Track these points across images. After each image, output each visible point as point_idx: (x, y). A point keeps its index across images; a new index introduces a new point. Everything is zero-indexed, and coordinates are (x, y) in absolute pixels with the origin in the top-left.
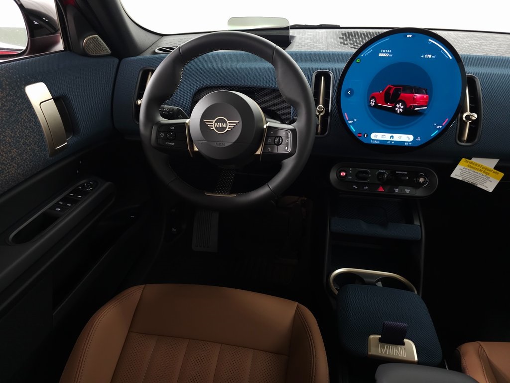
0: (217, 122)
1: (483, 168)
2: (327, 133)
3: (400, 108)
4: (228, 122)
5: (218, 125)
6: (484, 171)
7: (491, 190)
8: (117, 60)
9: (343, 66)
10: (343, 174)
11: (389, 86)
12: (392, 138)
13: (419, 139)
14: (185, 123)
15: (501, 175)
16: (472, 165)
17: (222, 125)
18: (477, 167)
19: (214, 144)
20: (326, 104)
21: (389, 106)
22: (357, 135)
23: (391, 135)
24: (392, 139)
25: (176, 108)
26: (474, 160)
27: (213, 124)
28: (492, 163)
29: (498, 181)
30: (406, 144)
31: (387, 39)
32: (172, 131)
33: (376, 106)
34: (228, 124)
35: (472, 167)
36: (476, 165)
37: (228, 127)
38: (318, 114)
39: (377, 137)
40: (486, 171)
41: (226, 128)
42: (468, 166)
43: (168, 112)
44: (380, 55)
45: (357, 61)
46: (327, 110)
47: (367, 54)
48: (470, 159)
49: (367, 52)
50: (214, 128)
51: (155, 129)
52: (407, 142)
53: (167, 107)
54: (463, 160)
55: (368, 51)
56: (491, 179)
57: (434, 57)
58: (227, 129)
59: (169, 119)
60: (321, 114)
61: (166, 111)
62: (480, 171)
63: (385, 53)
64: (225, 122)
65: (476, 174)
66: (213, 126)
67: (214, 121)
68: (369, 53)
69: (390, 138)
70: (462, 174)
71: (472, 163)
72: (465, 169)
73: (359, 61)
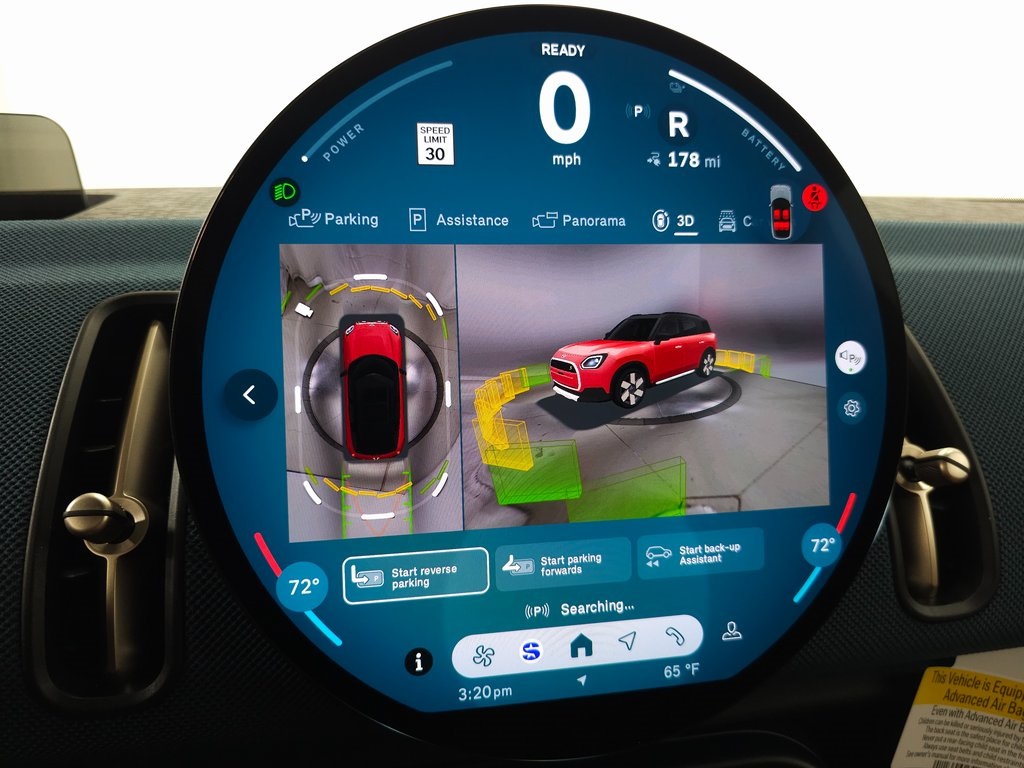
1: (1005, 691)
2: (152, 689)
6: (1013, 706)
12: (582, 651)
13: (732, 633)
16: (962, 690)
18: (980, 693)
23: (573, 632)
24: (583, 660)
26: (965, 664)
30: (668, 673)
35: (964, 699)
36: (976, 684)
39: (495, 657)
40: (1019, 701)
42: (951, 697)
45: (280, 192)
46: (158, 517)
47: (335, 149)
48: (950, 662)
49: (334, 140)
52: (671, 661)
54: (930, 673)
55: (342, 132)
57: (713, 162)
62: (998, 706)
65: (985, 725)
68: (343, 142)
69: (574, 654)
70: (931, 743)
71: (961, 680)
72: (941, 712)
73: (288, 191)
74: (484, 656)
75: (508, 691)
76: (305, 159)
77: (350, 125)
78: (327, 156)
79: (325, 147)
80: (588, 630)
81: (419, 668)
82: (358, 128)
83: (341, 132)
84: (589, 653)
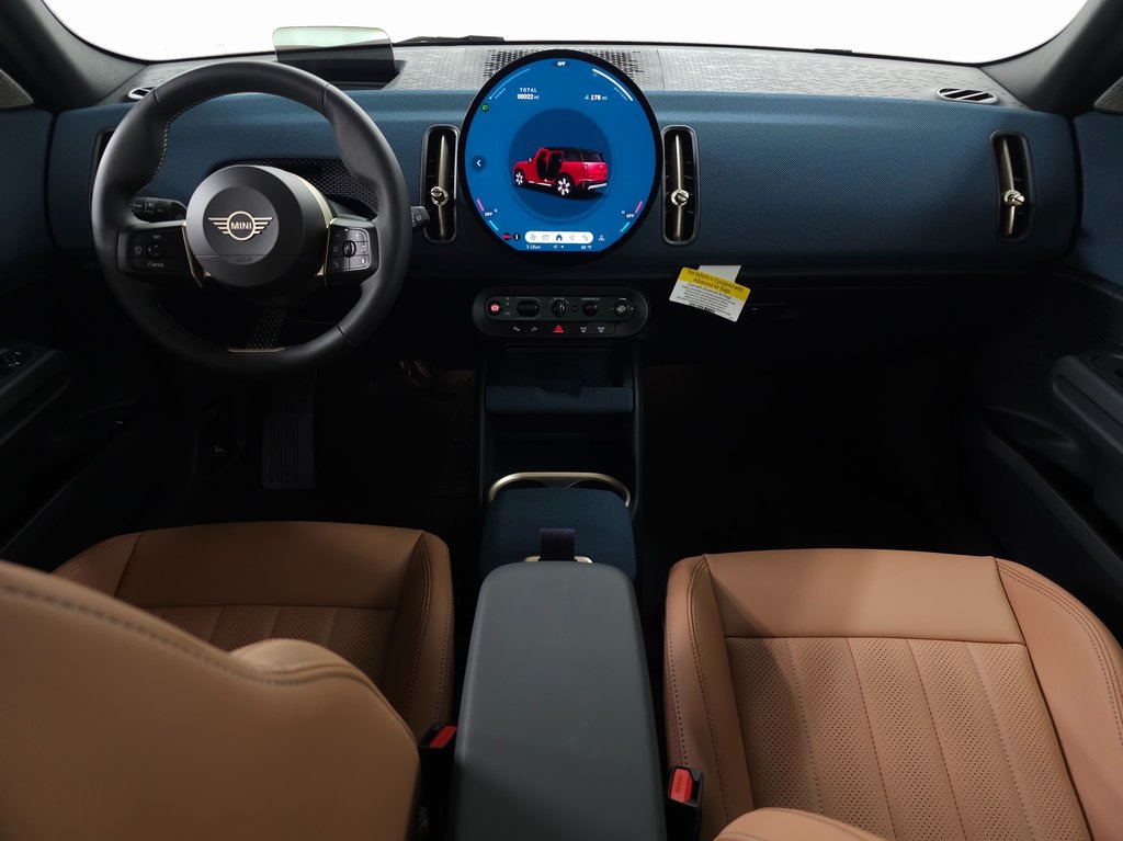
0: (233, 220)
1: (719, 282)
2: (455, 236)
3: (564, 187)
4: (253, 219)
5: (237, 226)
6: (722, 288)
7: (734, 317)
8: (47, 117)
9: (462, 116)
10: (495, 308)
11: (542, 149)
12: (559, 239)
13: (601, 239)
14: (180, 227)
15: (747, 291)
16: (702, 279)
17: (244, 226)
18: (709, 281)
19: (233, 260)
20: (449, 187)
21: (546, 184)
22: (502, 237)
23: (557, 233)
24: (559, 241)
25: (170, 201)
26: (703, 269)
27: (227, 225)
28: (730, 273)
29: (744, 303)
30: (583, 247)
31: (525, 70)
32: (156, 242)
33: (526, 185)
34: (255, 224)
35: (702, 283)
36: (708, 278)
37: (255, 228)
38: (436, 202)
39: (536, 238)
40: (723, 286)
41: (250, 231)
42: (695, 280)
43: (155, 209)
44: (520, 97)
45: (484, 107)
46: (451, 195)
47: (498, 95)
48: (697, 268)
50: (229, 232)
51: (122, 239)
52: (584, 245)
53: (151, 201)
54: (685, 270)
55: (500, 90)
56: (734, 299)
57: (604, 98)
58: (253, 232)
59: (152, 222)
60: (443, 203)
61: (149, 208)
62: (716, 287)
63: (527, 93)
64: (247, 220)
65: (711, 293)
66: (228, 228)
67: (229, 219)
68: (500, 93)
70: (688, 295)
71: (701, 275)
72: (691, 285)
73: (486, 107)
74: (534, 237)
75: (539, 247)
76: (490, 98)
78: (496, 97)
80: (562, 233)
81: (517, 238)
82: (504, 89)
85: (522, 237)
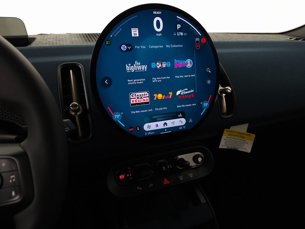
1: (239, 133)
2: (91, 135)
6: (241, 136)
7: (249, 151)
10: (122, 177)
12: (165, 125)
13: (191, 121)
15: (253, 136)
16: (232, 133)
18: (235, 134)
20: (81, 100)
22: (128, 130)
23: (164, 122)
24: (166, 127)
26: (233, 128)
28: (243, 128)
29: (252, 142)
30: (180, 128)
35: (232, 135)
36: (234, 132)
38: (73, 113)
42: (230, 135)
45: (107, 43)
46: (84, 107)
47: (117, 34)
48: (229, 128)
49: (116, 32)
52: (180, 126)
54: (225, 130)
56: (247, 141)
57: (185, 34)
60: (78, 113)
62: (238, 136)
65: (236, 140)
68: (118, 32)
69: (164, 126)
70: (226, 143)
71: (231, 131)
72: (228, 138)
73: (109, 43)
74: (149, 127)
75: (153, 133)
76: (111, 36)
77: (119, 29)
78: (115, 35)
79: (115, 34)
80: (166, 121)
81: (138, 130)
82: (121, 30)
83: (118, 31)
84: (167, 125)
85: (141, 128)
